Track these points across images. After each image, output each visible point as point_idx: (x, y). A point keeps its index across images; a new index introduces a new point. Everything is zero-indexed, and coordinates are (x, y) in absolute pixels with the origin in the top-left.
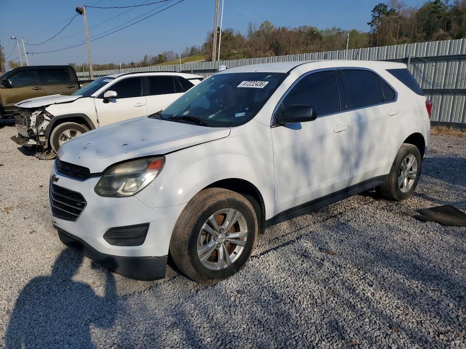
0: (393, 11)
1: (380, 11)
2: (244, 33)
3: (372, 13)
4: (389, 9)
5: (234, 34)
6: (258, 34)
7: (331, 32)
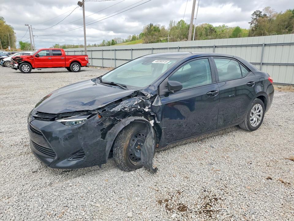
0: (265, 15)
1: (257, 15)
2: (167, 27)
3: (252, 16)
4: (262, 14)
5: (160, 28)
6: (176, 28)
7: (222, 28)
